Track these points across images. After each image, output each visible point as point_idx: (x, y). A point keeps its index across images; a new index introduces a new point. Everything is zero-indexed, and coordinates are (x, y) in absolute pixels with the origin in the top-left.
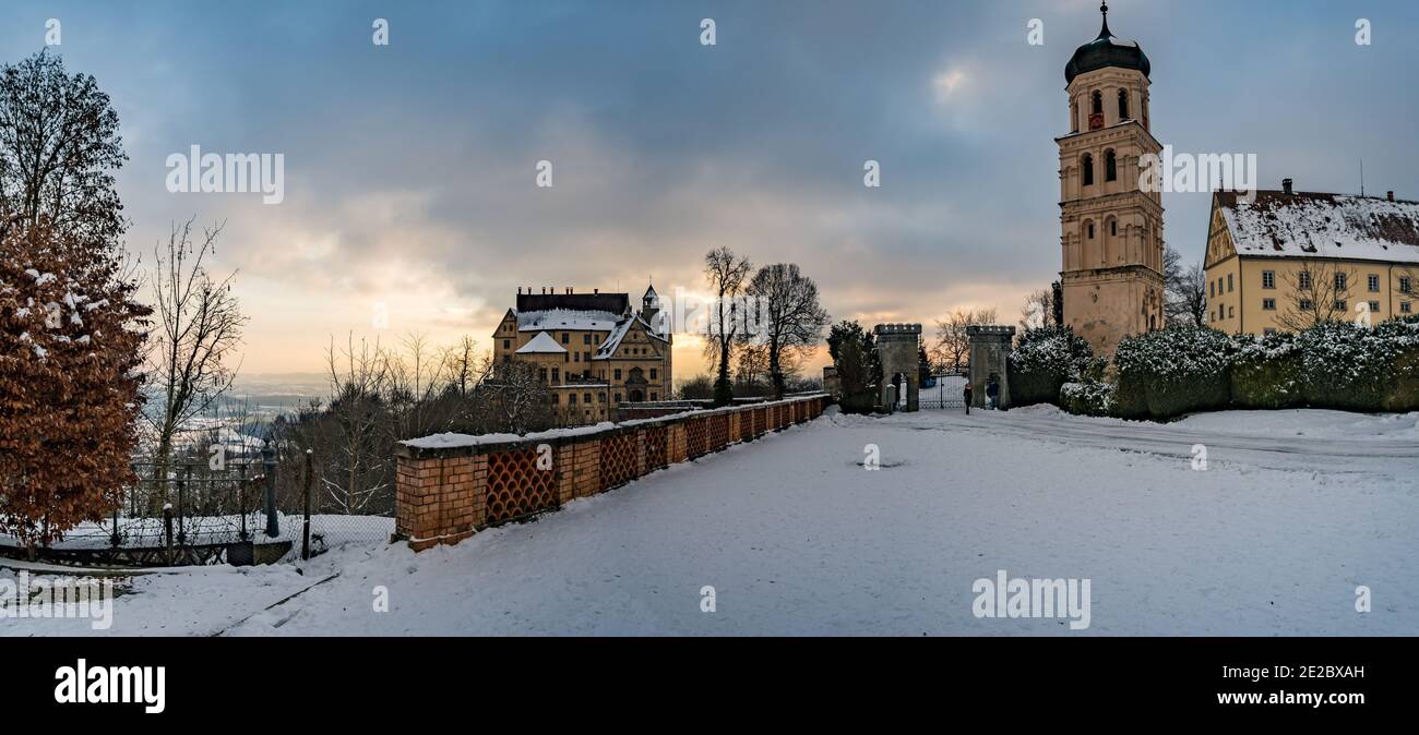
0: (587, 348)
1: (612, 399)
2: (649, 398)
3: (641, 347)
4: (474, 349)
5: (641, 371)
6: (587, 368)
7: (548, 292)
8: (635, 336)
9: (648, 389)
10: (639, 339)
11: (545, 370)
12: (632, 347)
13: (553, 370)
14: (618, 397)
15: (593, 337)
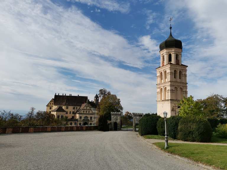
0: (74, 110)
1: (78, 124)
2: (89, 125)
3: (88, 111)
4: (34, 110)
5: (88, 117)
6: (73, 116)
7: (64, 95)
8: (87, 108)
9: (89, 122)
10: (87, 109)
11: (59, 116)
12: (85, 111)
13: (61, 116)
14: (80, 124)
15: (75, 108)
